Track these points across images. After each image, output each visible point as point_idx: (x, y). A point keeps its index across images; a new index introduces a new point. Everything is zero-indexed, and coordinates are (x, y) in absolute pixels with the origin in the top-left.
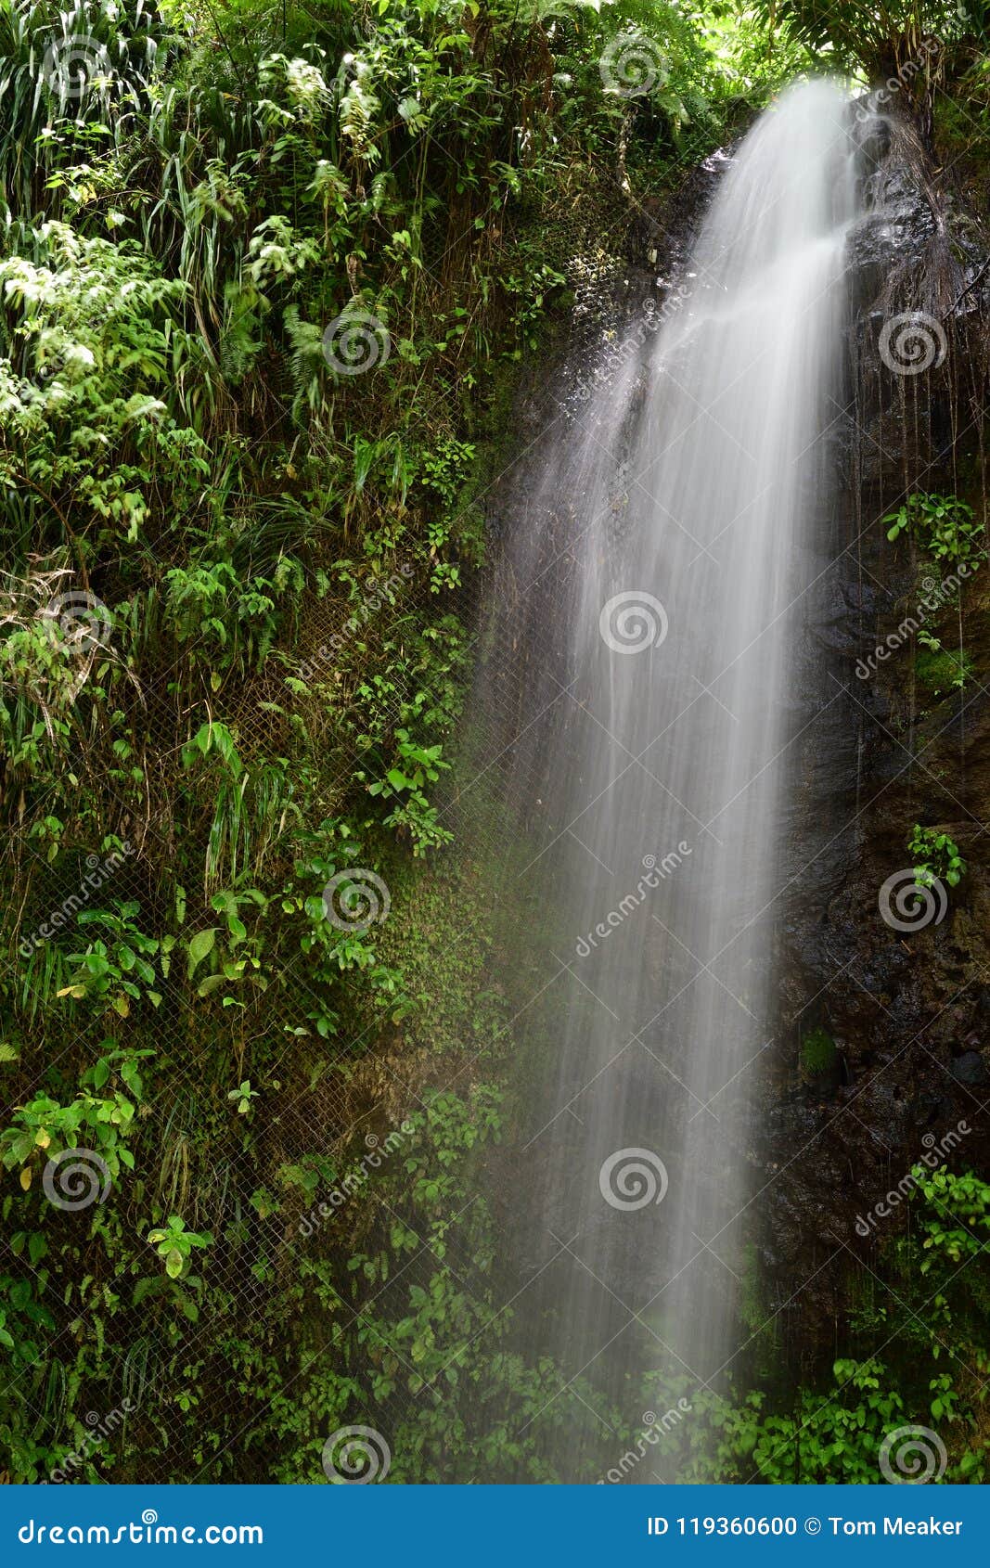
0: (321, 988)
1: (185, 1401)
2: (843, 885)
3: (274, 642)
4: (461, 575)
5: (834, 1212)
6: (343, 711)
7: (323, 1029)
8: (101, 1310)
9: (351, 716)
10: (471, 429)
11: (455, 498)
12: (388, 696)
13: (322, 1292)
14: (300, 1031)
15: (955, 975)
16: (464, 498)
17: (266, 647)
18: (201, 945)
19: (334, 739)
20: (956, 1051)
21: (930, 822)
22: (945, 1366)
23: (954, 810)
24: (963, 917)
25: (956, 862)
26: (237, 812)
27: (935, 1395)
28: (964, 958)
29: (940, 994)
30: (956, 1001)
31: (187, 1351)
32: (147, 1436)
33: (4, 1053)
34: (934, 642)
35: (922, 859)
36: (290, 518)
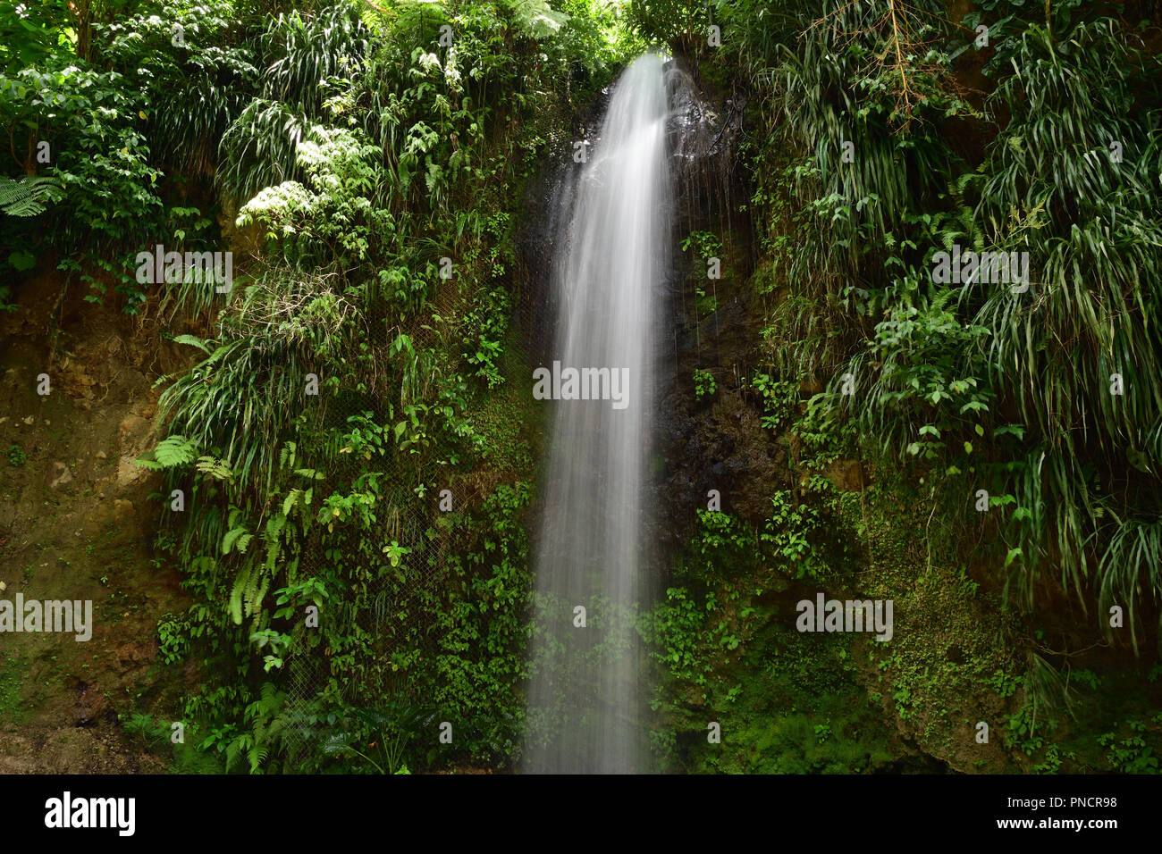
0: (451, 445)
1: (402, 616)
2: (667, 394)
3: (427, 300)
4: (505, 269)
6: (457, 328)
7: (453, 461)
8: (365, 580)
9: (460, 330)
10: (507, 207)
11: (501, 237)
12: (476, 321)
13: (457, 569)
14: (443, 463)
15: (713, 431)
16: (505, 237)
17: (423, 302)
18: (401, 428)
19: (453, 340)
20: (714, 461)
21: (702, 368)
22: (712, 589)
23: (711, 363)
24: (716, 407)
25: (713, 384)
26: (414, 372)
27: (708, 601)
28: (716, 423)
29: (707, 438)
30: (713, 441)
31: (402, 595)
32: (386, 630)
33: (319, 476)
34: (703, 293)
35: (699, 383)
36: (432, 247)
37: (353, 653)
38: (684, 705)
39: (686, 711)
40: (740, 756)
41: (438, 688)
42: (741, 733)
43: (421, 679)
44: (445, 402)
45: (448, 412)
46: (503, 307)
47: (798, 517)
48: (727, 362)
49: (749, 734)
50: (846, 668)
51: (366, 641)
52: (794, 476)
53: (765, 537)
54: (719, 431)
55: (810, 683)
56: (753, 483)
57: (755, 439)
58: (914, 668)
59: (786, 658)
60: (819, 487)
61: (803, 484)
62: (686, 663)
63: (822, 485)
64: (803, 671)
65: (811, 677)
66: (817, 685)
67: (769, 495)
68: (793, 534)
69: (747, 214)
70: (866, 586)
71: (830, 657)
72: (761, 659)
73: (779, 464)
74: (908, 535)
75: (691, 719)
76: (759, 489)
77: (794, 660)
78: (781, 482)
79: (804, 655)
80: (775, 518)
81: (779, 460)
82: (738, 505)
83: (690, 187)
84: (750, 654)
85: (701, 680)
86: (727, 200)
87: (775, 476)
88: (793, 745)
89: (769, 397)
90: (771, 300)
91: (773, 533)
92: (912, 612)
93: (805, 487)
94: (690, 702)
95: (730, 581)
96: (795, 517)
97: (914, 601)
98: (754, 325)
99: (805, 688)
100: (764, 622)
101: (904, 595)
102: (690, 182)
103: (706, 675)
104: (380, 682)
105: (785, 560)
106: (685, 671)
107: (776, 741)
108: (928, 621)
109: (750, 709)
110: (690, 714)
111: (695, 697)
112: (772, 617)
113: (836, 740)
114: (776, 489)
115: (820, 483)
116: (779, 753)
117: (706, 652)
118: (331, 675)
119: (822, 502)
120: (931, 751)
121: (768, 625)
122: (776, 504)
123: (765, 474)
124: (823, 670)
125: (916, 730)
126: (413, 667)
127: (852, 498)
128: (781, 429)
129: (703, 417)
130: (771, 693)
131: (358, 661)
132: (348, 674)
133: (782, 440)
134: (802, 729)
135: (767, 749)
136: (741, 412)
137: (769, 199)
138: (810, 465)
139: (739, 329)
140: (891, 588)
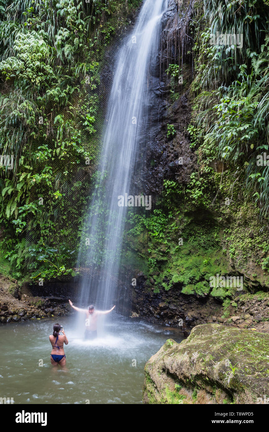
0: (77, 156)
1: (64, 217)
2: (157, 135)
3: (68, 100)
4: (96, 86)
5: (154, 187)
6: (79, 111)
7: (78, 163)
8: (52, 204)
9: (80, 112)
10: (98, 60)
11: (95, 73)
12: (86, 108)
13: (84, 202)
14: (74, 163)
15: (172, 149)
16: (96, 72)
17: (67, 101)
18: (58, 151)
19: (77, 116)
20: (171, 161)
21: (170, 123)
22: (170, 210)
23: (174, 121)
24: (174, 140)
25: (174, 130)
26: (61, 129)
27: (169, 214)
28: (174, 146)
29: (170, 152)
30: (172, 153)
31: (65, 210)
32: (60, 222)
33: (31, 168)
34: (173, 92)
35: (169, 130)
36: (69, 79)
37: (48, 229)
38: (160, 251)
39: (160, 253)
40: (178, 270)
41: (78, 242)
42: (179, 261)
43: (72, 239)
44: (73, 140)
45: (74, 144)
46: (96, 102)
47: (199, 183)
48: (179, 121)
49: (182, 262)
50: (217, 240)
51: (53, 225)
52: (199, 167)
53: (188, 191)
54: (174, 149)
55: (204, 245)
56: (184, 170)
57: (186, 152)
58: (238, 240)
59: (197, 236)
60: (207, 171)
61: (201, 170)
62: (161, 236)
63: (208, 170)
64: (202, 240)
65: (204, 243)
66: (207, 246)
67: (189, 174)
68: (197, 189)
69: (191, 55)
70: (223, 209)
71: (212, 236)
72: (187, 236)
73: (194, 162)
74: (238, 190)
75: (162, 256)
76: (185, 172)
77: (200, 236)
78: (194, 169)
79: (203, 235)
80: (191, 183)
81: (194, 160)
82: (178, 178)
83: (169, 45)
84: (183, 234)
85: (166, 242)
86: (183, 49)
87: (192, 166)
88: (197, 267)
89: (192, 135)
90: (197, 93)
91: (191, 189)
92: (238, 219)
93: (202, 171)
94: (162, 250)
95: (177, 207)
96: (198, 183)
97: (239, 215)
98: (190, 105)
99: (203, 247)
100: (188, 223)
101: (236, 213)
102: (169, 43)
103: (169, 241)
104: (58, 239)
105: (194, 199)
106: (160, 239)
107: (191, 265)
108: (243, 223)
109: (183, 253)
110: (162, 254)
111: (163, 248)
112: (192, 221)
113: (211, 265)
114: (192, 172)
115: (208, 169)
116: (191, 269)
117: (169, 233)
118: (41, 236)
119: (208, 177)
120: (239, 270)
121: (190, 223)
122: (191, 177)
123: (188, 166)
124: (209, 240)
125: (235, 262)
126: (69, 235)
127: (219, 175)
128: (196, 148)
129: (170, 144)
130: (190, 248)
131: (50, 231)
132: (47, 235)
133: (196, 152)
134: (200, 261)
135: (188, 267)
136: (182, 141)
137: (199, 48)
138: (205, 162)
139: (184, 107)
140: (231, 210)
